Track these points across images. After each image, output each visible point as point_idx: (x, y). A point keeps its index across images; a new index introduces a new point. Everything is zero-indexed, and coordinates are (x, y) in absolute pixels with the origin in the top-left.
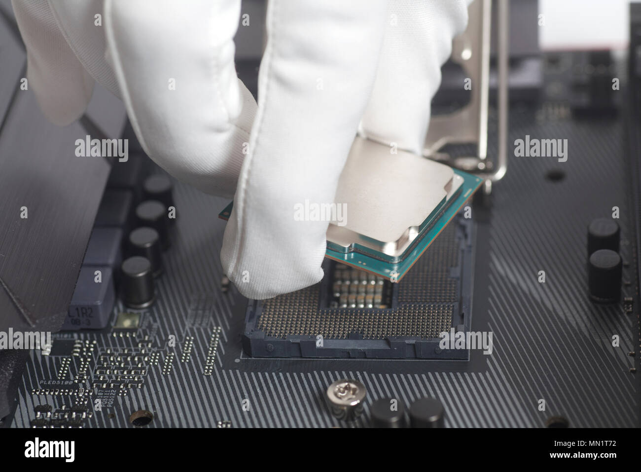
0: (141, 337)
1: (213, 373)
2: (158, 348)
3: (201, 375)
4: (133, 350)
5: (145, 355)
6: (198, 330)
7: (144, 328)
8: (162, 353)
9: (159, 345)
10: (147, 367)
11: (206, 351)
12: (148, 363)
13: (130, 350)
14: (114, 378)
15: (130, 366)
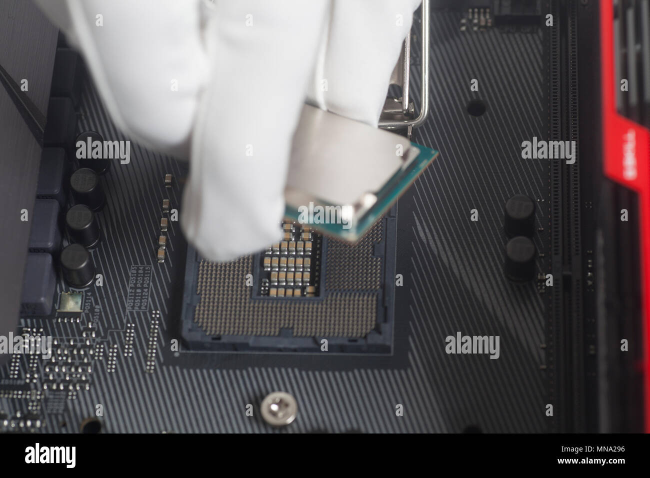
0: (85, 325)
1: (155, 370)
2: (102, 338)
3: (143, 373)
4: (78, 340)
5: (90, 347)
6: (138, 314)
7: (87, 311)
8: (105, 343)
9: (103, 335)
10: (93, 362)
11: (147, 341)
12: (93, 356)
13: (75, 341)
14: (63, 377)
15: (77, 362)
